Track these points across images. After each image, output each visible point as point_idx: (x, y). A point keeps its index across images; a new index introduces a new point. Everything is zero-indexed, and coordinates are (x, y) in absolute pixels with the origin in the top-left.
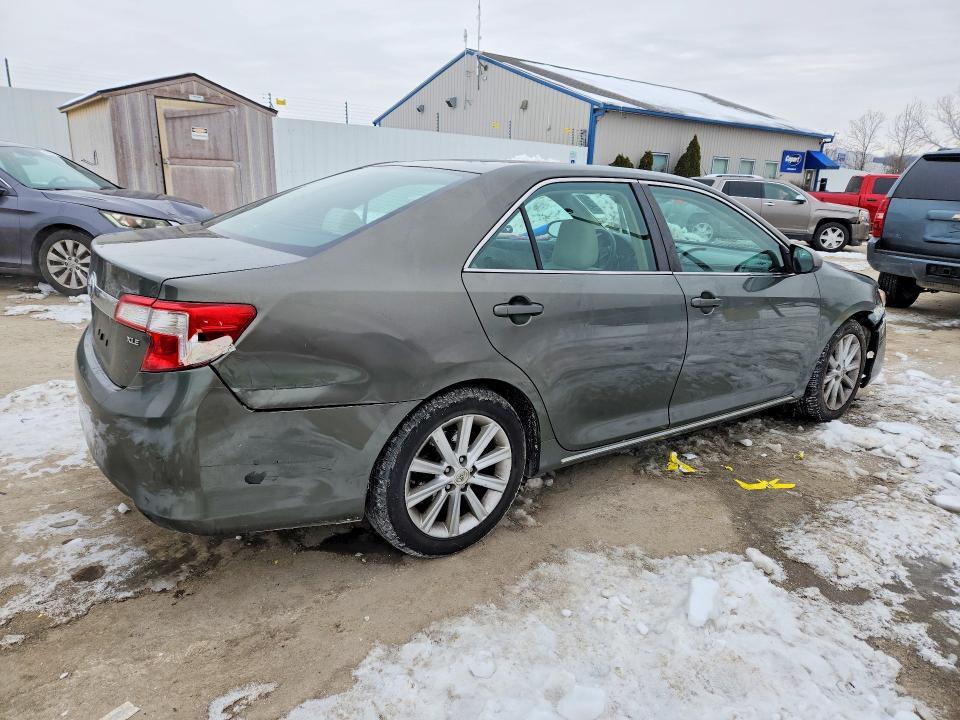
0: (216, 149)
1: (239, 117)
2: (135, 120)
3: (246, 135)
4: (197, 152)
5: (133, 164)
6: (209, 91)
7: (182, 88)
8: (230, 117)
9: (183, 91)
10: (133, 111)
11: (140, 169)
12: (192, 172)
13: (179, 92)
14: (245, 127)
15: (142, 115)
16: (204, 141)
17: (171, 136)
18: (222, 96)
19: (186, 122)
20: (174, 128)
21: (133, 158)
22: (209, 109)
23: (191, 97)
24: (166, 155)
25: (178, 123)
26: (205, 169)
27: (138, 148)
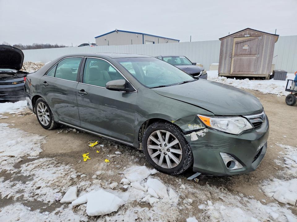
0: (251, 51)
1: (262, 39)
2: (227, 46)
3: (263, 45)
4: (244, 53)
5: (224, 58)
6: (252, 33)
7: (243, 33)
8: (258, 40)
9: (243, 35)
10: (227, 43)
11: (225, 59)
12: (241, 59)
13: (242, 35)
14: (264, 42)
15: (229, 44)
16: (247, 49)
17: (236, 49)
18: (257, 34)
19: (242, 44)
20: (237, 46)
21: (224, 56)
22: (250, 39)
23: (245, 36)
24: (233, 54)
25: (239, 45)
26: (245, 58)
27: (226, 53)
